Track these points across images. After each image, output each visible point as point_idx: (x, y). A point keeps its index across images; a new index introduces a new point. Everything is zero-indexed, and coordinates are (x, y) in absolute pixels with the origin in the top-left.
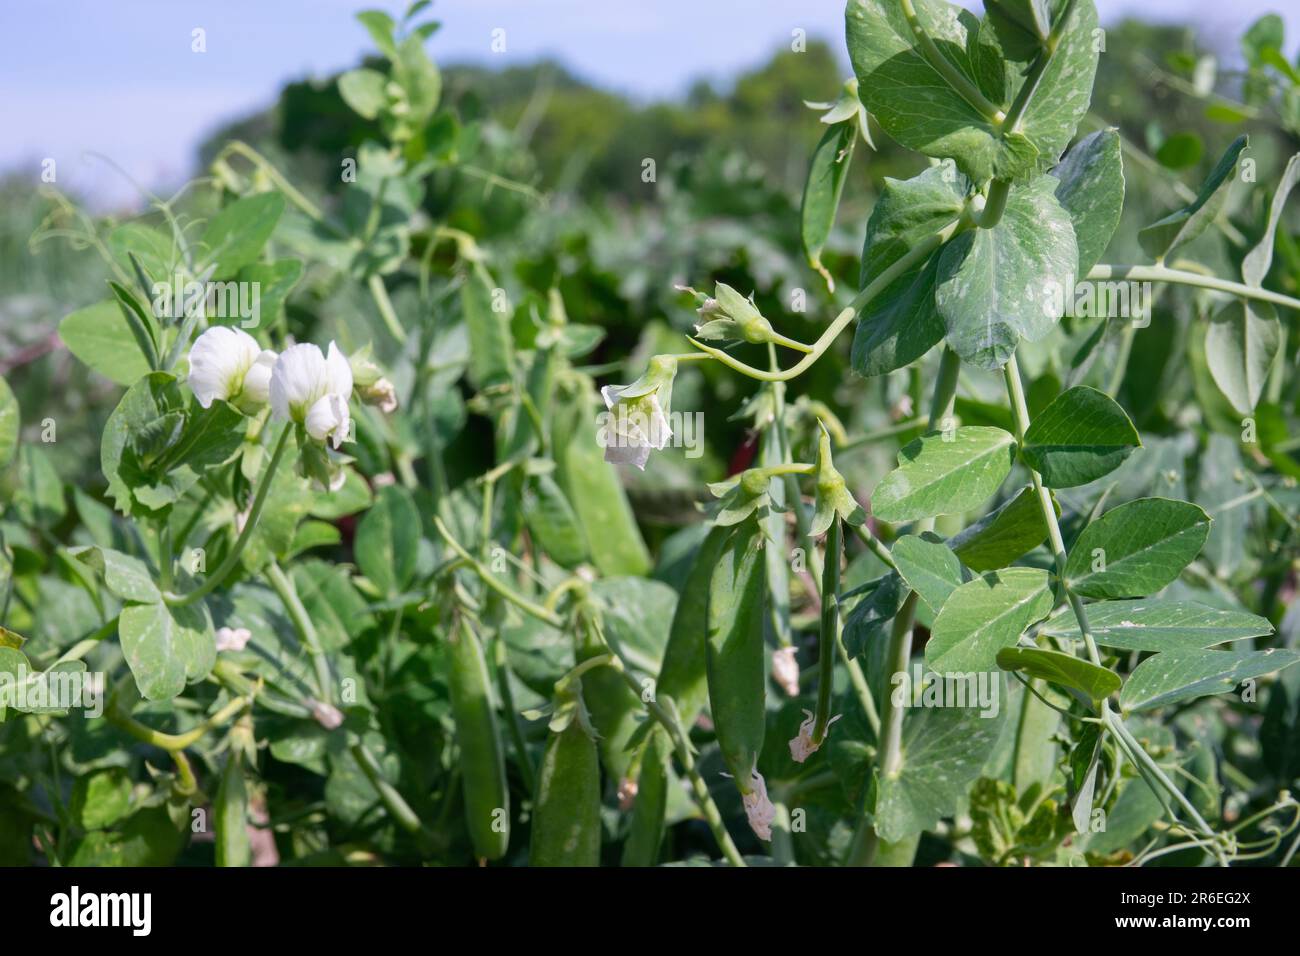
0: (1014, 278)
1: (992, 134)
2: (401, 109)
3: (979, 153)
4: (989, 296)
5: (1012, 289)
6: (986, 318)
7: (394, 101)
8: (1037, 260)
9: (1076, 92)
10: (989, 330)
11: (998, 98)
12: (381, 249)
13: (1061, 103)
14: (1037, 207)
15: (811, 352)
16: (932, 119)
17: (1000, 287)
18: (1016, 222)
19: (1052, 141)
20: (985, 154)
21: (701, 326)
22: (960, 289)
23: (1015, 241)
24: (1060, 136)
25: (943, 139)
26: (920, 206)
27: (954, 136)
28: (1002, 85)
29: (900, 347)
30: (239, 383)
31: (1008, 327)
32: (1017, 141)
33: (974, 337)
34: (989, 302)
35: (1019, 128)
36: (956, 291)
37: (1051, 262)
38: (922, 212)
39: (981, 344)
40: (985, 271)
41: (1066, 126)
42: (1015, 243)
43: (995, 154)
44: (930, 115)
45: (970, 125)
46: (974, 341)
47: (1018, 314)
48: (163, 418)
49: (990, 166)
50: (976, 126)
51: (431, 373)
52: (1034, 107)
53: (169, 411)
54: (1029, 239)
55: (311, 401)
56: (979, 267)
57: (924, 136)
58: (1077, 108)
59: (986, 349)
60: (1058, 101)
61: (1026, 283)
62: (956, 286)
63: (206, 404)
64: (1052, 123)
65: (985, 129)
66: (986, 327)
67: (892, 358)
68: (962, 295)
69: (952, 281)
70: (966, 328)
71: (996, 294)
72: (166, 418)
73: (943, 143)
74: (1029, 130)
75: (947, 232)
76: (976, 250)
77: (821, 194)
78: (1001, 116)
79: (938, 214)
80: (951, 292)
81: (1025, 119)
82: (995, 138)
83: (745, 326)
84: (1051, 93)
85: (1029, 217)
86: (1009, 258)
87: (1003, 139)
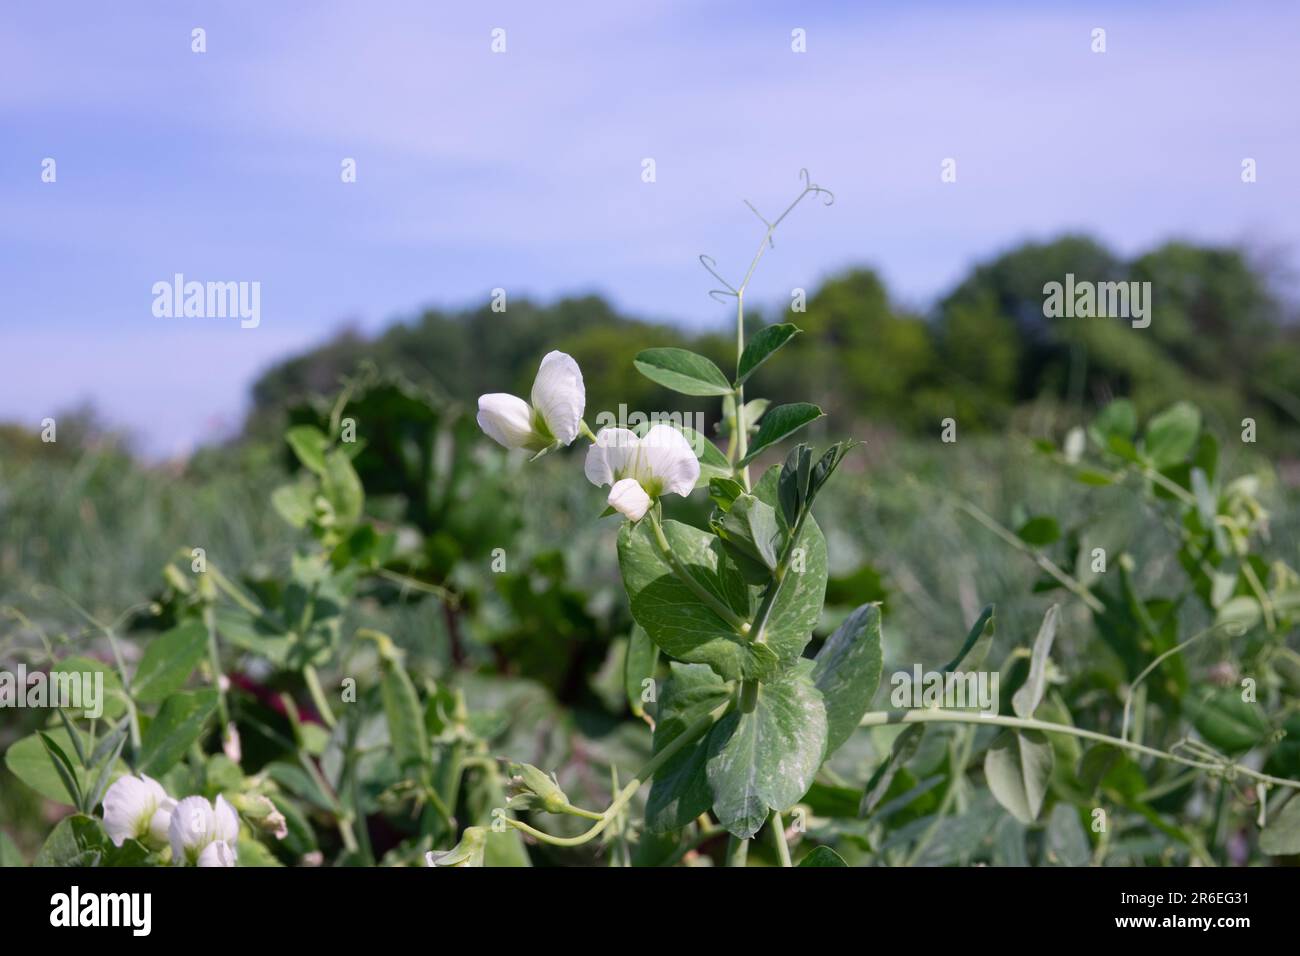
0: (769, 755)
1: (739, 643)
2: (328, 520)
3: (729, 658)
4: (748, 770)
5: (768, 765)
6: (744, 791)
7: (321, 513)
8: (791, 737)
9: (808, 606)
10: (746, 801)
11: (743, 610)
12: (314, 641)
13: (797, 616)
14: (793, 690)
15: (601, 820)
16: (690, 631)
17: (758, 764)
18: (776, 703)
19: (790, 647)
20: (734, 660)
21: (511, 797)
22: (726, 763)
23: (774, 720)
24: (797, 642)
25: (699, 648)
26: (698, 688)
27: (708, 646)
28: (747, 602)
29: (680, 810)
30: (146, 824)
31: (760, 801)
32: (759, 649)
33: (734, 808)
34: (748, 777)
35: (762, 638)
36: (722, 765)
37: (803, 740)
38: (699, 693)
39: (739, 814)
40: (747, 748)
41: (802, 634)
42: (773, 721)
43: (743, 659)
44: (688, 627)
45: (720, 636)
46: (733, 811)
47: (770, 787)
48: (82, 855)
49: (739, 669)
50: (726, 637)
51: (359, 755)
52: (773, 619)
53: (88, 847)
54: (786, 718)
55: (202, 846)
56: (743, 744)
57: (683, 645)
58: (810, 619)
59: (742, 819)
60: (794, 614)
61: (780, 759)
62: (723, 761)
63: (119, 843)
64: (790, 632)
65: (733, 639)
66: (744, 800)
67: (674, 819)
68: (727, 769)
69: (719, 757)
70: (729, 799)
71: (754, 769)
72: (86, 855)
73: (699, 651)
74: (770, 639)
75: (717, 712)
76: (741, 728)
77: (641, 653)
78: (747, 627)
79: (713, 695)
80: (720, 765)
81: (767, 630)
82: (742, 646)
83: (547, 798)
84: (788, 608)
85: (787, 699)
86: (767, 736)
87: (749, 647)
